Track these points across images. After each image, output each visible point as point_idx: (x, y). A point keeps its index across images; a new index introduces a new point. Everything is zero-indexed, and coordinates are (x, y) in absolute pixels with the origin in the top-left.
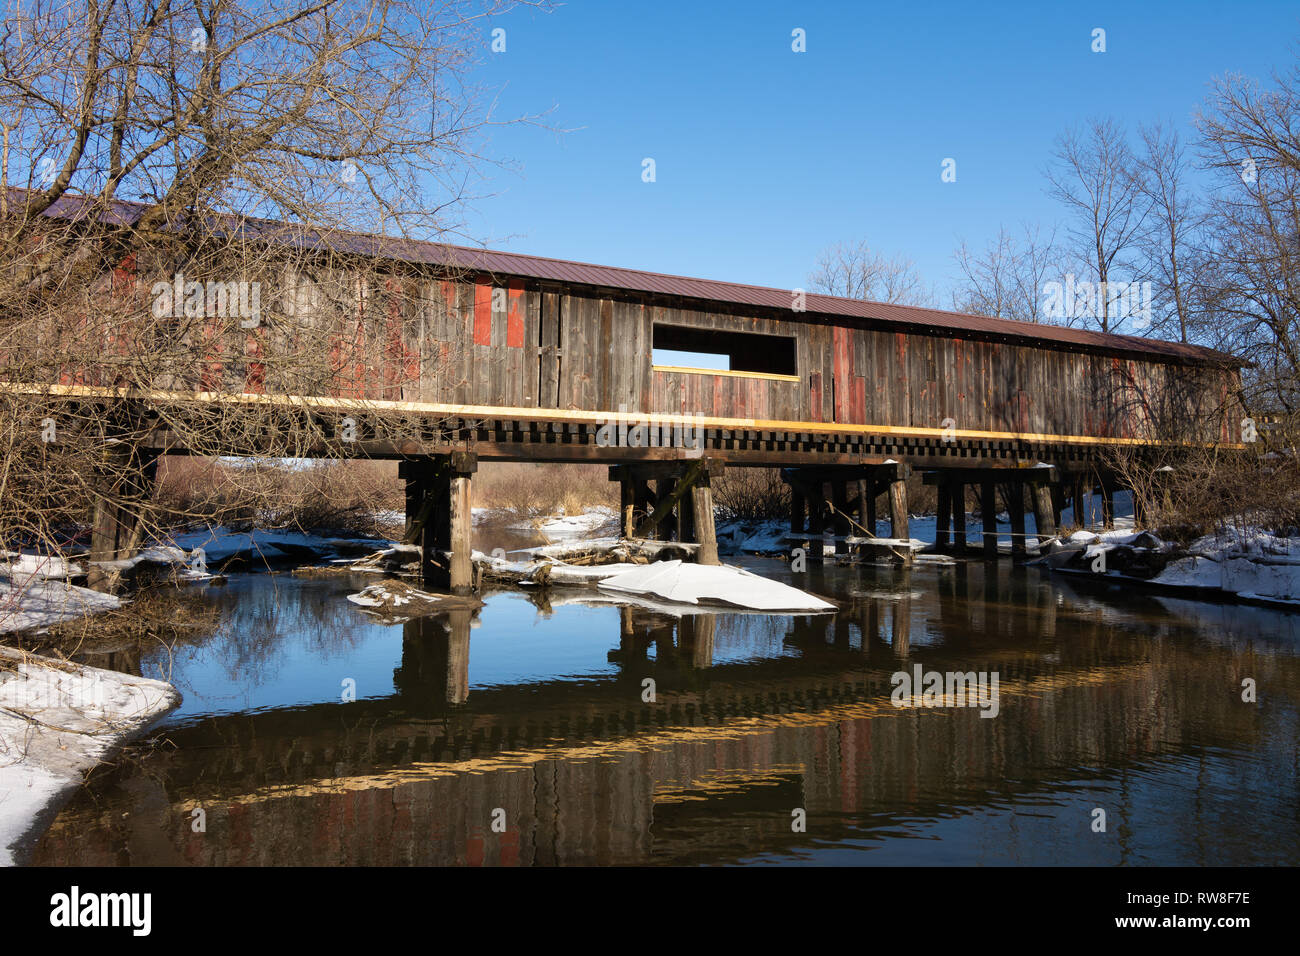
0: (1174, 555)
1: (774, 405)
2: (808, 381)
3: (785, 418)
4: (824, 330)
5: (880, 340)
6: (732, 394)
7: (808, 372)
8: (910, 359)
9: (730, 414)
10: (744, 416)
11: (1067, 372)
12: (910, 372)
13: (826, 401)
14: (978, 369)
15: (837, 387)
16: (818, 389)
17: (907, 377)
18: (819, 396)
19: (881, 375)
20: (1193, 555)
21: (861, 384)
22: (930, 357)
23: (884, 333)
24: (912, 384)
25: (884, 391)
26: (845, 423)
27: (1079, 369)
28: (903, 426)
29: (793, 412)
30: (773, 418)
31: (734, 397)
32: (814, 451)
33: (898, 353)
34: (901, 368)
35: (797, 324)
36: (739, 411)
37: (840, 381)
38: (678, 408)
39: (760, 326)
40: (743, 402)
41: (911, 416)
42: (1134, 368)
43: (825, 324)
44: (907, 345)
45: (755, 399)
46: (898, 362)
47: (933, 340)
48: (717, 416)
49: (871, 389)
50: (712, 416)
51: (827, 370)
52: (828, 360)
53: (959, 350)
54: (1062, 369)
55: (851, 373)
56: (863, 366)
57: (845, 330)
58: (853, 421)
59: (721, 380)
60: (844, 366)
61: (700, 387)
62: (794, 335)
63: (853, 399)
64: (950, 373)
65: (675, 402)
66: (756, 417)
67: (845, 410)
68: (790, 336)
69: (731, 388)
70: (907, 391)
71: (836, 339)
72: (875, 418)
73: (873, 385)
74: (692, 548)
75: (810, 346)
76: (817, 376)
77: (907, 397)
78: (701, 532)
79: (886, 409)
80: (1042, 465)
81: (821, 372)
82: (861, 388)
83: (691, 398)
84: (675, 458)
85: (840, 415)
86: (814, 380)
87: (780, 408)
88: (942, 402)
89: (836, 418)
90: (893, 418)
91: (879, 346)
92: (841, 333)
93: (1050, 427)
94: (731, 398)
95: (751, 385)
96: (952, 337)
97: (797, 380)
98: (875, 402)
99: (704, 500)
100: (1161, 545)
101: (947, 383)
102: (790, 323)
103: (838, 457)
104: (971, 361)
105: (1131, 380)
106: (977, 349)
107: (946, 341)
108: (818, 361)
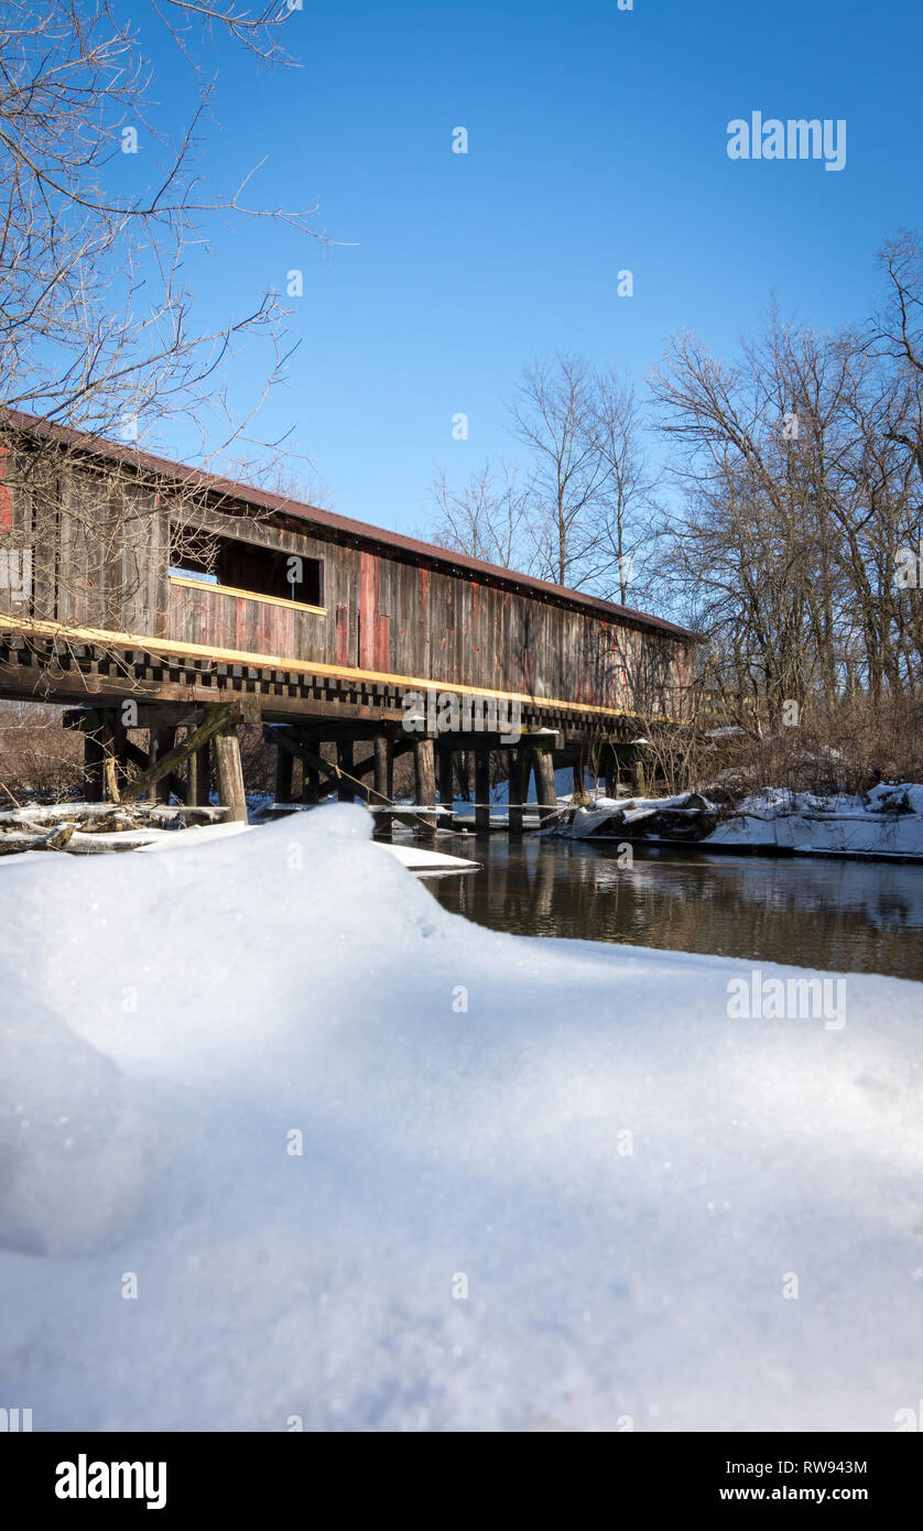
0: (723, 816)
1: (300, 642)
2: (334, 617)
3: (310, 659)
4: (350, 555)
5: (405, 576)
6: (256, 623)
7: (335, 606)
8: (431, 600)
9: (253, 648)
10: (269, 652)
11: (565, 631)
12: (431, 617)
13: (352, 642)
14: (491, 620)
15: (362, 625)
16: (344, 628)
17: (428, 622)
18: (344, 634)
19: (405, 616)
20: (743, 815)
21: (385, 625)
22: (449, 601)
23: (409, 567)
24: (433, 631)
25: (406, 636)
26: (370, 670)
27: (575, 629)
28: (423, 678)
29: (319, 652)
30: (299, 657)
31: (258, 628)
32: (336, 701)
33: (421, 593)
34: (423, 610)
35: (325, 544)
36: (264, 646)
37: (365, 619)
38: (196, 637)
39: (287, 542)
40: (268, 635)
41: (431, 667)
42: (621, 634)
43: (354, 547)
44: (429, 584)
45: (280, 631)
46: (420, 603)
47: (453, 582)
48: (241, 650)
49: (394, 632)
50: (235, 649)
51: (353, 604)
52: (354, 591)
53: (476, 596)
54: (561, 628)
55: (376, 611)
56: (388, 604)
57: (372, 557)
58: (377, 669)
59: (245, 603)
60: (369, 602)
61: (222, 612)
62: (323, 557)
63: (377, 642)
64: (467, 621)
65: (194, 627)
66: (282, 655)
67: (369, 655)
68: (317, 557)
69: (256, 616)
70: (428, 639)
71: (362, 568)
72: (398, 667)
73: (396, 627)
74: (216, 813)
75: (338, 573)
76: (343, 611)
77: (428, 646)
78: (229, 792)
79: (407, 656)
80: (545, 731)
81: (347, 605)
82: (385, 628)
83: (212, 624)
84: (191, 699)
85: (365, 659)
86: (340, 613)
87: (306, 646)
88: (459, 655)
89: (360, 664)
90: (414, 668)
91: (403, 583)
92: (368, 561)
93: (549, 692)
94: (255, 629)
95: (277, 613)
96: (470, 579)
97: (325, 613)
98: (398, 648)
99: (231, 751)
100: (711, 807)
101: (464, 632)
102: (318, 541)
103: (359, 710)
104: (486, 610)
105: (616, 644)
106: (491, 594)
107: (465, 583)
108: (345, 593)
